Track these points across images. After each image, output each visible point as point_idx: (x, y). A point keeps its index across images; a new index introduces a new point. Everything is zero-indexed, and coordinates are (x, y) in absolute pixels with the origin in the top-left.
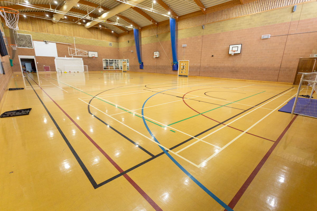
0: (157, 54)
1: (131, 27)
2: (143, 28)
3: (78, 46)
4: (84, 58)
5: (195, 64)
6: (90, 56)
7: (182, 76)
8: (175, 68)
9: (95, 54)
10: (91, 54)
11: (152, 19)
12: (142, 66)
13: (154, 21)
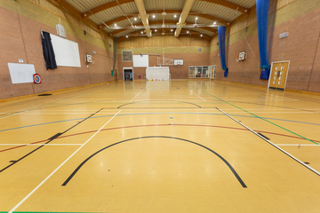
0: (242, 56)
1: (214, 24)
2: (232, 23)
3: (166, 56)
4: (170, 67)
5: (301, 68)
6: (176, 64)
7: (274, 88)
8: (265, 75)
9: (181, 62)
10: (177, 62)
11: (239, 6)
12: (226, 74)
13: (241, 8)
